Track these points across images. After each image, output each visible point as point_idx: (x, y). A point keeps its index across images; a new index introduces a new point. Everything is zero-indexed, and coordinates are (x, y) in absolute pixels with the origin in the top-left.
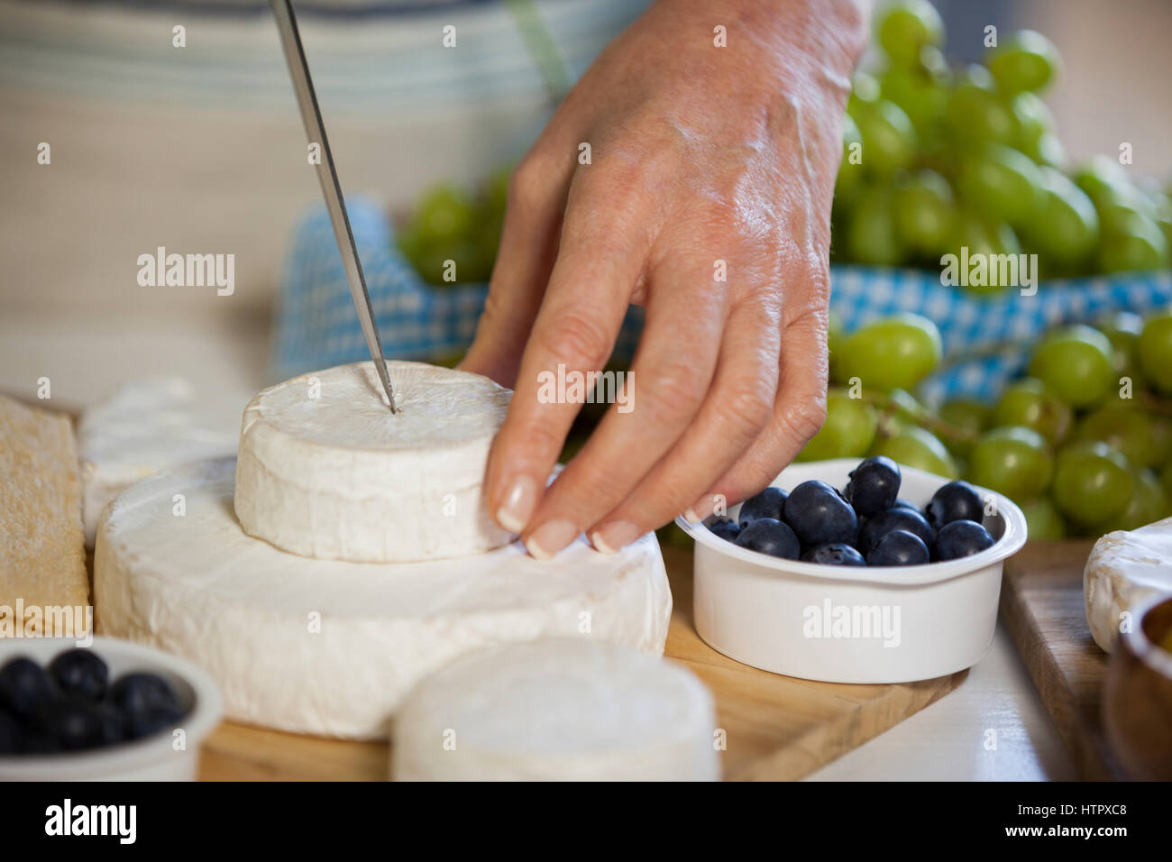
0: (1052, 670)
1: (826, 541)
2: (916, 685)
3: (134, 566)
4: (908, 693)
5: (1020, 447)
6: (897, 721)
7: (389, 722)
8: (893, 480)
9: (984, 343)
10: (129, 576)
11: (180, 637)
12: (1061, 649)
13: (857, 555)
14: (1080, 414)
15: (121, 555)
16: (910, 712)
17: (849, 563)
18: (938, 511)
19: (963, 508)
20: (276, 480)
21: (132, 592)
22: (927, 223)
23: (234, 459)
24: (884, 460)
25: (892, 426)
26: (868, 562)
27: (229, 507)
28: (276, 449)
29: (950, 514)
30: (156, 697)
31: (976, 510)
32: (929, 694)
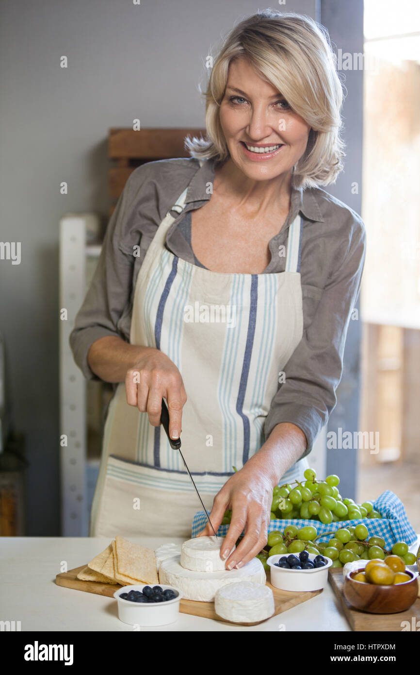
0: (337, 588)
1: (294, 565)
2: (312, 592)
3: (166, 572)
4: (311, 593)
5: (333, 550)
6: (309, 599)
7: (214, 599)
8: (307, 555)
9: (327, 533)
10: (166, 574)
11: (175, 584)
12: (339, 584)
13: (300, 568)
14: (345, 544)
15: (164, 570)
16: (311, 597)
17: (299, 569)
18: (316, 560)
19: (321, 560)
20: (189, 557)
21: (166, 576)
22: (315, 510)
23: (180, 555)
24: (306, 551)
25: (308, 547)
26: (302, 568)
27: (180, 564)
28: (188, 551)
29: (318, 560)
30: (171, 594)
31: (323, 560)
32: (315, 594)
